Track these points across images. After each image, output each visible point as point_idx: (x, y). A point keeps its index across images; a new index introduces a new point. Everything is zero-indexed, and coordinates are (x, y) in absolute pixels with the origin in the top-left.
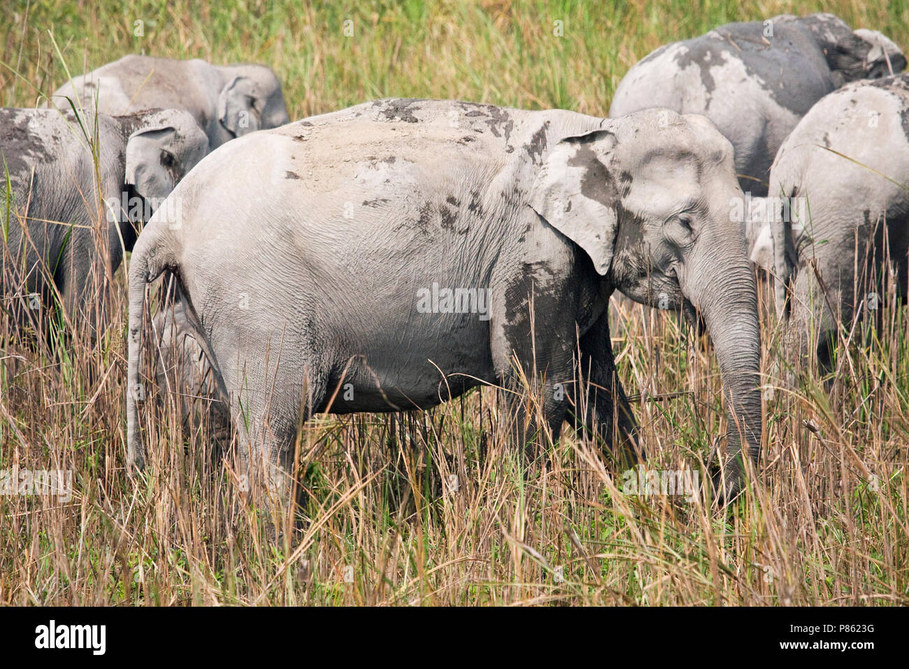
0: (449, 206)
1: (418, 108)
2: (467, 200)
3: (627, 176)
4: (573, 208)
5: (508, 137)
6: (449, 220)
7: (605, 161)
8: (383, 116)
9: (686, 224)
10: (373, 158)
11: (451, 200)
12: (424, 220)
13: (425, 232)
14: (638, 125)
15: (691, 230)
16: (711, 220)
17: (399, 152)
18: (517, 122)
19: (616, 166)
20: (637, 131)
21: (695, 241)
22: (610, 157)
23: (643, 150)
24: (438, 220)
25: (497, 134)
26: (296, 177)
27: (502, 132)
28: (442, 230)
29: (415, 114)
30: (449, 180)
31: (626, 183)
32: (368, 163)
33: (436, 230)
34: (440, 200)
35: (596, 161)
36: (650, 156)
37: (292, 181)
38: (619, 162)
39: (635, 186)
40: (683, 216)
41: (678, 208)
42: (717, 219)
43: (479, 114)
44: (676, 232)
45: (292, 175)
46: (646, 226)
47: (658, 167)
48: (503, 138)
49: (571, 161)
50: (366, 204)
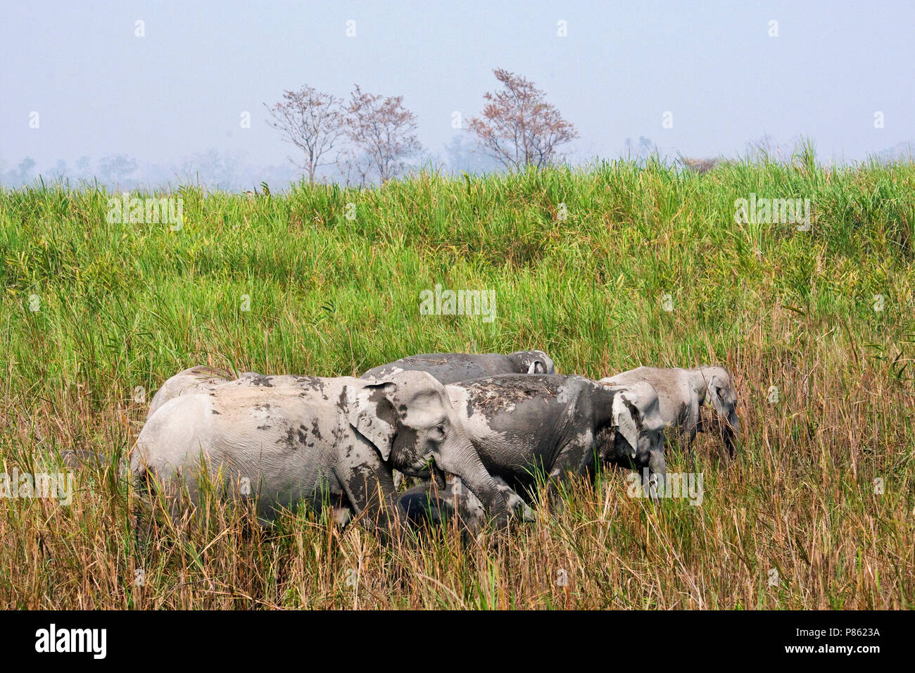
0: (303, 431)
1: (271, 379)
2: (311, 427)
3: (404, 407)
4: (373, 424)
5: (322, 390)
6: (303, 438)
7: (390, 398)
8: (253, 384)
9: (441, 430)
10: (257, 405)
11: (303, 427)
12: (290, 439)
13: (292, 445)
14: (405, 380)
15: (443, 433)
16: (452, 426)
17: (270, 402)
18: (326, 383)
19: (397, 402)
20: (405, 383)
21: (445, 438)
22: (393, 397)
23: (412, 393)
24: (297, 438)
25: (317, 390)
26: (218, 413)
27: (319, 388)
28: (300, 443)
29: (270, 382)
30: (300, 417)
31: (403, 412)
32: (256, 407)
33: (297, 443)
34: (297, 427)
35: (385, 399)
36: (417, 396)
37: (215, 415)
38: (398, 400)
39: (409, 412)
40: (439, 425)
41: (436, 422)
42: (455, 425)
43: (305, 380)
44: (435, 435)
45: (215, 412)
46: (418, 434)
47: (421, 401)
48: (320, 391)
49: (371, 399)
50: (259, 428)
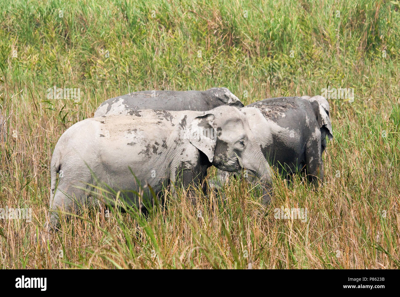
0: (155, 145)
2: (161, 143)
3: (219, 129)
4: (201, 140)
6: (155, 150)
7: (211, 123)
8: (129, 114)
9: (242, 143)
10: (129, 130)
11: (156, 143)
12: (148, 150)
13: (148, 155)
14: (221, 112)
15: (244, 145)
16: (250, 141)
17: (137, 128)
18: (174, 116)
19: (215, 126)
20: (221, 114)
21: (245, 148)
22: (213, 122)
23: (225, 120)
24: (152, 150)
25: (168, 120)
26: (104, 136)
27: (169, 119)
28: (153, 154)
29: (140, 113)
30: (155, 137)
31: (220, 132)
32: (128, 132)
33: (151, 154)
34: (153, 143)
35: (208, 124)
36: (228, 121)
37: (102, 138)
38: (216, 124)
39: (223, 132)
40: (241, 141)
41: (239, 138)
42: (251, 140)
43: (161, 114)
44: (239, 146)
45: (102, 136)
46: (228, 145)
47: (231, 125)
49: (199, 125)
50: (128, 144)
